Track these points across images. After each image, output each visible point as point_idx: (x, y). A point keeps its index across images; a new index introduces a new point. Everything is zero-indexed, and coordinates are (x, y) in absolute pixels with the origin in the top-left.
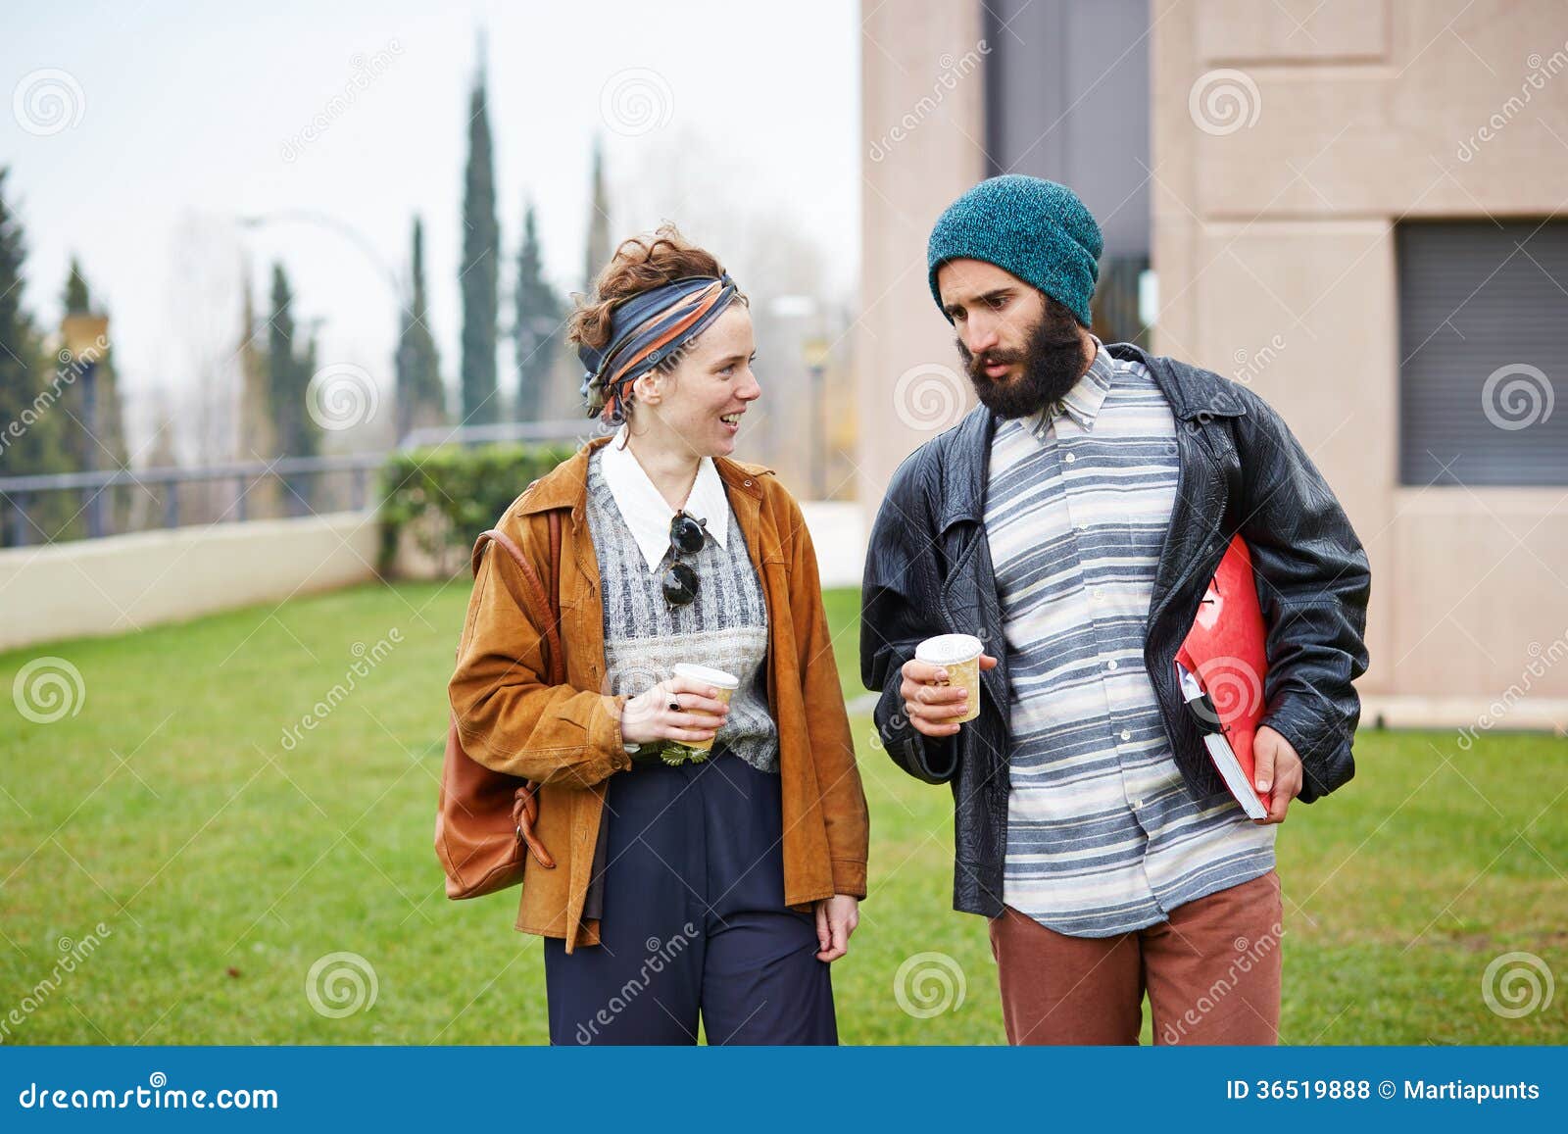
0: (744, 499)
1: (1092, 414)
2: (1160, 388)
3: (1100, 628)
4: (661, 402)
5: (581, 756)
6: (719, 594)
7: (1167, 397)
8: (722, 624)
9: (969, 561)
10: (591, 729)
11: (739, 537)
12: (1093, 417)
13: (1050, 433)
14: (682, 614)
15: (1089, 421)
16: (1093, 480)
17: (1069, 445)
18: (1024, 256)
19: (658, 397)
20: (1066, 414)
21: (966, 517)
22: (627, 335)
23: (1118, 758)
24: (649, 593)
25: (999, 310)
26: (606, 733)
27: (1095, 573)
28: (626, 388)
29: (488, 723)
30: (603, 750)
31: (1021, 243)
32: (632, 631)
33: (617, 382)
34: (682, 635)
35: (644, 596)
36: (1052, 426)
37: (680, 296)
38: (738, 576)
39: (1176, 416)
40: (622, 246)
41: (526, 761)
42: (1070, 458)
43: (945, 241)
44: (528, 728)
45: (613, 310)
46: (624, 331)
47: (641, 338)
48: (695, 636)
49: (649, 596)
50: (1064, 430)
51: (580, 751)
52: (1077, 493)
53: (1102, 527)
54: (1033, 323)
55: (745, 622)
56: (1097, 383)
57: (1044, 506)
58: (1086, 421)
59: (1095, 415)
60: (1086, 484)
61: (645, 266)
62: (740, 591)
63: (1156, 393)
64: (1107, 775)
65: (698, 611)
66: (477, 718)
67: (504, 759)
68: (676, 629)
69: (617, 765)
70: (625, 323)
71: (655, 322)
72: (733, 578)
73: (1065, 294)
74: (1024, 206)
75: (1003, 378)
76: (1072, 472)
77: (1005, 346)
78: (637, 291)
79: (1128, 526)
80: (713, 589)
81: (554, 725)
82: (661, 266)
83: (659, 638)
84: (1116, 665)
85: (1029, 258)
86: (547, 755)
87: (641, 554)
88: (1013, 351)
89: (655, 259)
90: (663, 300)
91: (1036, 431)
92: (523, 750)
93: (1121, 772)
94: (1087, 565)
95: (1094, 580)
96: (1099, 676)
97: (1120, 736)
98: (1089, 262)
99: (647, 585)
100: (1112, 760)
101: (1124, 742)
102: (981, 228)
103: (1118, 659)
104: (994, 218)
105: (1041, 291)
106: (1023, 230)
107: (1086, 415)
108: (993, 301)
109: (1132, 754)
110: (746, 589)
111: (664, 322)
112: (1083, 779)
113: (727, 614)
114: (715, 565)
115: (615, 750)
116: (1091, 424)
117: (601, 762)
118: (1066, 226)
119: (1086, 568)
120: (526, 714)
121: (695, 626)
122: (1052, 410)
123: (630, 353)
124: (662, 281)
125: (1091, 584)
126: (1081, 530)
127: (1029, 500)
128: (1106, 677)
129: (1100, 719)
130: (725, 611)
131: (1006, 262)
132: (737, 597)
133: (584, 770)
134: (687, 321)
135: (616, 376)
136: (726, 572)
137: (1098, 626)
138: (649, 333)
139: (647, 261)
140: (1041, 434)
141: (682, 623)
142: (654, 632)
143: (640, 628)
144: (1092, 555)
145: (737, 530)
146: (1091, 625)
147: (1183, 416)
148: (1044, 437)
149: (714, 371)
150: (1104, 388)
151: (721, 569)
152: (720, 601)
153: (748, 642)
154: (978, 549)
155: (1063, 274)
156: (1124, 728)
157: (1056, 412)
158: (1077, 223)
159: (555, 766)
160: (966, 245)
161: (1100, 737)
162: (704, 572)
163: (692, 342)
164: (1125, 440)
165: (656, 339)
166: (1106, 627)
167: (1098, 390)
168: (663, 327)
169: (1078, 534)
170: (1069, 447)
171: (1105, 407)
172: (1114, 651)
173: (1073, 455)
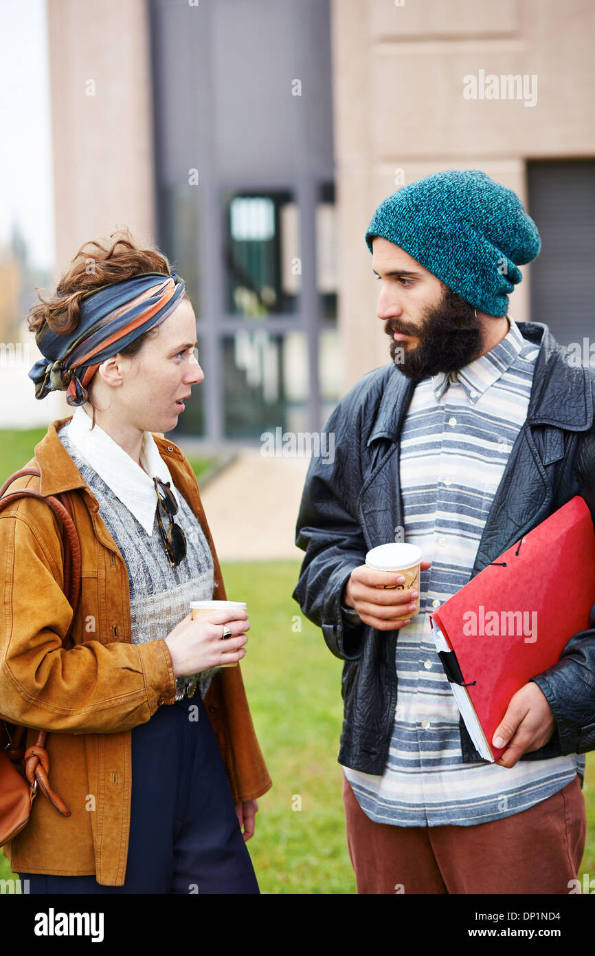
1: (480, 389)
4: (122, 384)
9: (380, 473)
10: (146, 672)
12: (481, 392)
13: (445, 396)
14: (178, 568)
15: (475, 395)
16: (465, 446)
19: (120, 379)
20: (460, 384)
22: (96, 323)
23: (417, 682)
24: (153, 554)
25: (406, 288)
26: (161, 674)
27: (443, 523)
28: (88, 372)
32: (152, 589)
33: (78, 367)
34: (182, 586)
35: (151, 557)
36: (448, 390)
37: (143, 290)
40: (83, 247)
41: (96, 713)
42: (453, 422)
44: (86, 684)
45: (82, 301)
46: (92, 320)
47: (110, 326)
48: (188, 585)
50: (455, 396)
52: (450, 453)
53: (461, 488)
56: (496, 364)
57: (424, 455)
58: (474, 394)
59: (483, 391)
60: (459, 447)
61: (107, 262)
65: (185, 563)
68: (177, 580)
69: (162, 701)
70: (93, 313)
71: (123, 311)
73: (464, 288)
76: (451, 434)
78: (104, 284)
79: (482, 493)
81: (117, 675)
82: (123, 262)
86: (117, 703)
87: (136, 521)
88: (412, 326)
89: (116, 257)
90: (128, 292)
91: (437, 389)
92: (89, 705)
95: (443, 529)
97: (423, 664)
99: (148, 546)
101: (425, 670)
105: (443, 282)
107: (476, 389)
108: (401, 280)
109: (429, 682)
111: (129, 313)
116: (476, 398)
118: (486, 231)
119: (440, 518)
121: (187, 576)
123: (98, 340)
124: (125, 276)
125: (439, 532)
126: (445, 485)
127: (415, 446)
134: (150, 311)
135: (80, 360)
138: (117, 321)
139: (108, 258)
141: (179, 575)
142: (165, 587)
143: (157, 585)
144: (446, 508)
149: (171, 357)
150: (500, 369)
154: (392, 461)
155: (468, 271)
157: (454, 380)
163: (155, 330)
164: (500, 420)
165: (123, 328)
166: (442, 571)
167: (495, 371)
168: (130, 316)
169: (441, 488)
170: (454, 413)
171: (495, 387)
172: (441, 592)
173: (455, 420)
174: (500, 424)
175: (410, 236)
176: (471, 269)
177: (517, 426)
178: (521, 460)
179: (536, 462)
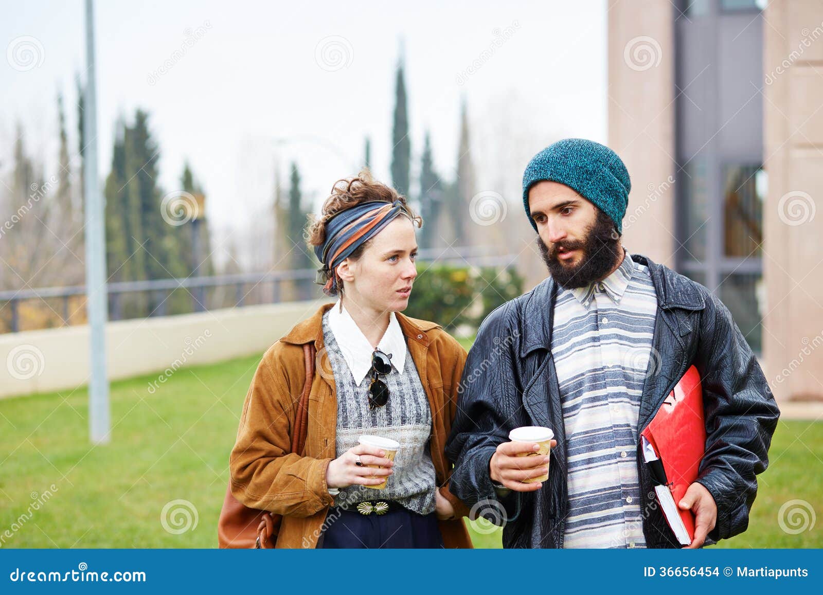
0: (416, 345)
1: (620, 294)
2: (654, 285)
3: (617, 430)
4: (354, 280)
5: (303, 498)
6: (403, 402)
7: (657, 292)
8: (403, 422)
9: (542, 374)
10: (308, 480)
11: (414, 368)
12: (621, 296)
13: (593, 303)
14: (378, 415)
16: (616, 336)
17: (604, 313)
18: (586, 182)
19: (352, 277)
20: (604, 291)
21: (540, 346)
22: (334, 237)
23: (623, 513)
24: (358, 400)
25: (568, 216)
26: (317, 483)
27: (615, 395)
29: (247, 479)
30: (316, 493)
31: (583, 174)
32: (347, 424)
33: (332, 268)
34: (377, 428)
35: (354, 402)
36: (594, 298)
37: (364, 213)
38: (414, 392)
39: (659, 305)
40: (335, 184)
41: (268, 502)
42: (605, 321)
43: (535, 170)
44: (270, 481)
45: (327, 222)
46: (332, 235)
47: (341, 238)
48: (387, 428)
49: (357, 402)
50: (602, 302)
51: (302, 495)
52: (607, 344)
53: (619, 367)
54: (589, 225)
55: (418, 421)
56: (624, 275)
58: (616, 298)
59: (622, 295)
61: (346, 194)
62: (416, 401)
63: (652, 288)
64: (616, 524)
65: (389, 412)
66: (241, 476)
67: (256, 501)
68: (374, 423)
69: (326, 503)
71: (350, 228)
72: (411, 393)
73: (609, 208)
74: (586, 153)
75: (569, 260)
76: (605, 330)
77: (571, 238)
78: (341, 210)
80: (399, 400)
81: (285, 478)
82: (355, 194)
83: (363, 429)
84: (626, 454)
85: (588, 183)
86: (282, 498)
87: (352, 375)
88: (577, 242)
89: (351, 190)
90: (354, 215)
91: (584, 301)
92: (266, 495)
93: (624, 522)
94: (611, 390)
95: (614, 400)
96: (614, 461)
97: (625, 500)
98: (624, 192)
99: (357, 395)
100: (619, 514)
101: (628, 504)
102: (559, 163)
103: (627, 451)
104: (567, 158)
105: (595, 205)
106: (585, 167)
107: (616, 294)
108: (563, 209)
110: (420, 400)
112: (601, 526)
113: (408, 416)
114: (399, 384)
115: (323, 493)
116: (619, 300)
117: (315, 501)
118: (611, 168)
120: (269, 473)
121: (386, 422)
122: (595, 289)
123: (335, 249)
124: (354, 203)
125: (613, 402)
126: (608, 367)
127: (578, 343)
128: (619, 462)
129: (613, 488)
130: (406, 414)
131: (574, 184)
132: (414, 405)
133: (305, 506)
134: (367, 227)
135: (330, 264)
136: (406, 389)
137: (616, 429)
138: (345, 235)
139: (347, 192)
140: (587, 303)
141: (378, 420)
142: (360, 425)
143: (352, 423)
144: (615, 384)
145: (413, 363)
146: (611, 428)
147: (663, 306)
148: (589, 305)
149: (384, 259)
150: (628, 279)
151: (404, 387)
152: (403, 407)
153: (418, 434)
154: (548, 367)
155: (608, 196)
156: (629, 495)
157: (598, 290)
158: (617, 168)
159: (286, 504)
160: (549, 173)
161: (613, 499)
162: (392, 388)
163: (370, 241)
164: (639, 314)
165: (348, 240)
166: (621, 430)
167: (624, 280)
168: (352, 232)
169: (606, 370)
170: (604, 314)
171: (627, 292)
172: (625, 445)
173: (607, 320)
174: (639, 317)
175: (568, 174)
176: (609, 195)
177: (651, 316)
178: (663, 335)
179: (674, 335)
